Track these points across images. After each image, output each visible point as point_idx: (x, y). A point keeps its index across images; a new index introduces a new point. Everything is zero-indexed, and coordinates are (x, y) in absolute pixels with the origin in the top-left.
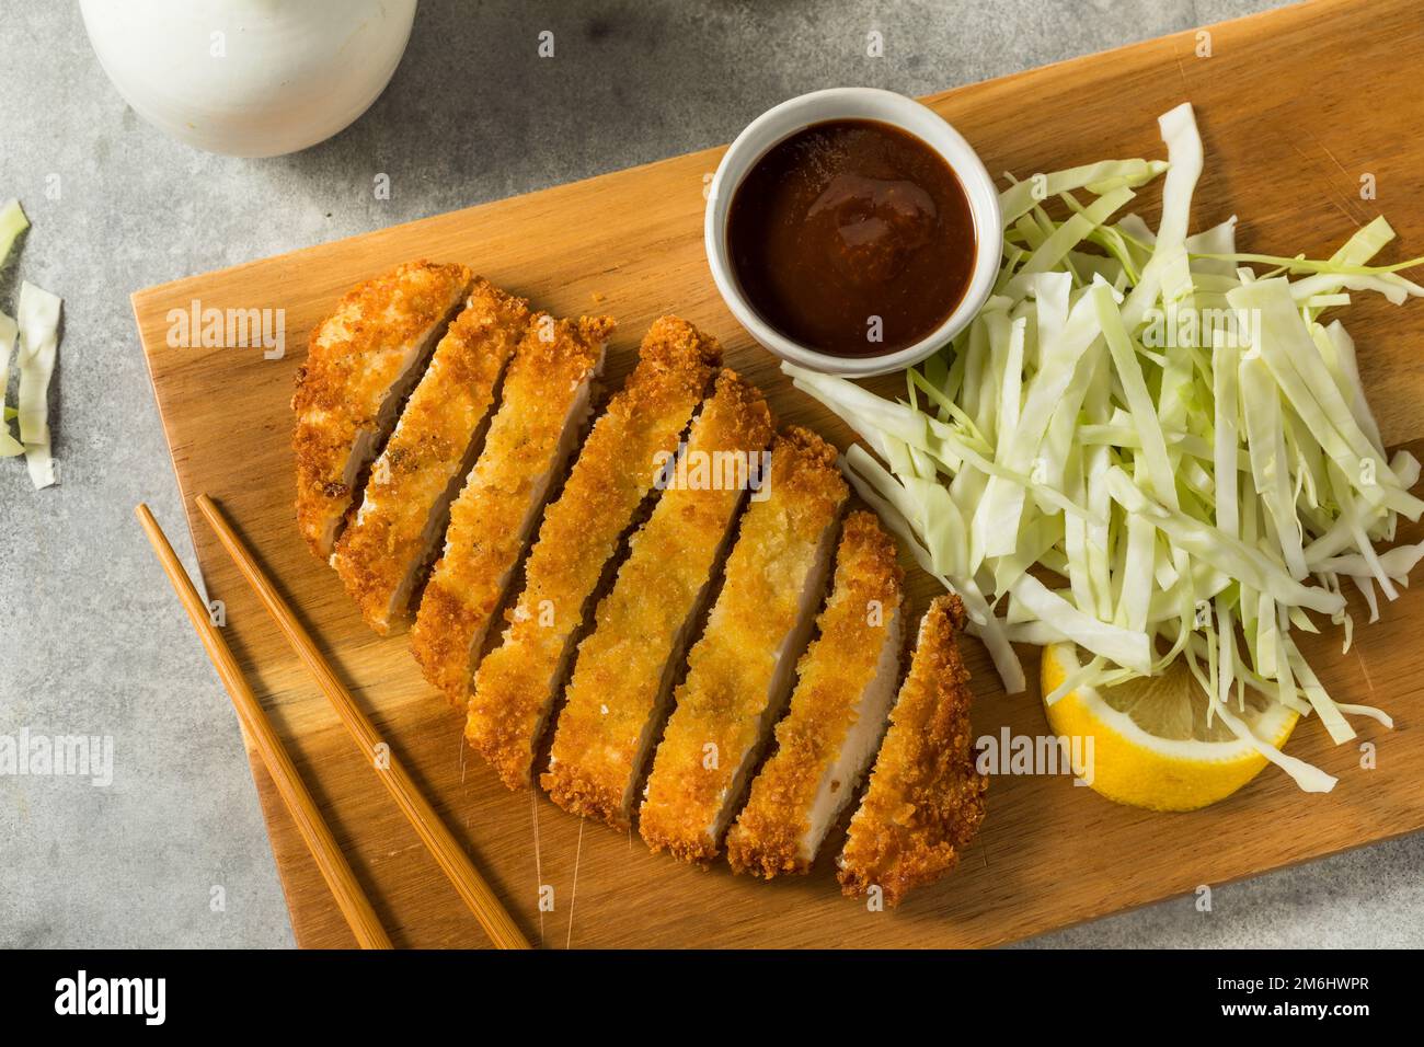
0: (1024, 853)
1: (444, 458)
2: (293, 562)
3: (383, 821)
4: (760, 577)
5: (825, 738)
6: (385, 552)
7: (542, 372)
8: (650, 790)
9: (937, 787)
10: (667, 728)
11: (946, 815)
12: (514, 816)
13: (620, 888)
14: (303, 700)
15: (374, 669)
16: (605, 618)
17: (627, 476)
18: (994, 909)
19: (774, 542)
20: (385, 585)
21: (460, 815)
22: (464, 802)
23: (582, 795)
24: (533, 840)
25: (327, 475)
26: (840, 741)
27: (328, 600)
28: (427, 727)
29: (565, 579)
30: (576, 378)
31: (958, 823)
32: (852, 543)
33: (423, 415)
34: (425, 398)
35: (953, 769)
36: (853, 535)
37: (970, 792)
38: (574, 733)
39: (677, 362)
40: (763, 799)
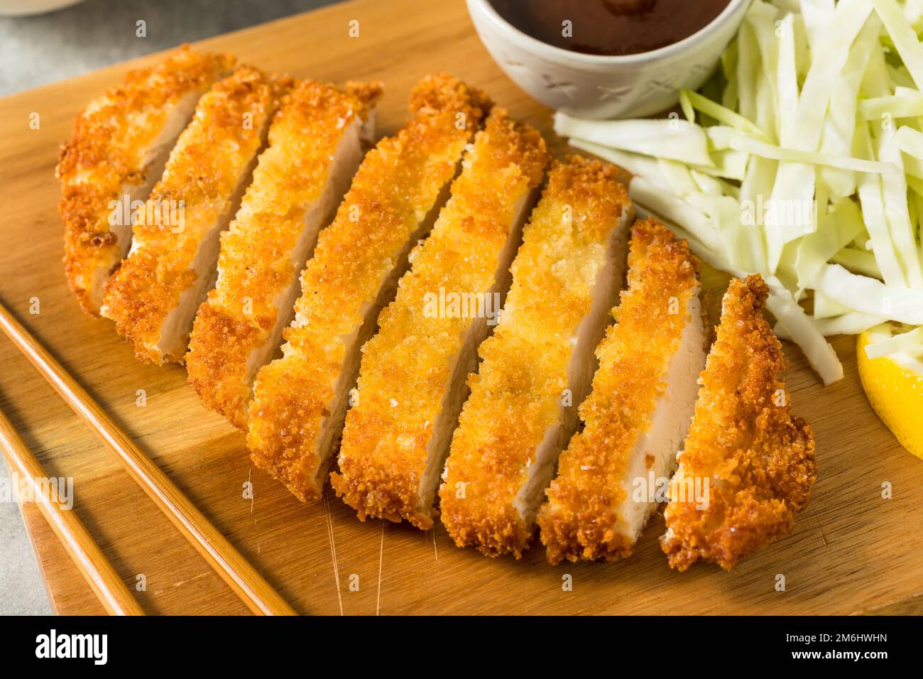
0: (865, 529)
1: (213, 195)
2: (66, 332)
3: (167, 555)
4: (548, 274)
5: (632, 407)
6: (154, 279)
7: (307, 115)
8: (450, 471)
9: (760, 450)
10: (462, 414)
11: (772, 474)
12: (309, 539)
13: (428, 598)
14: (77, 453)
15: (154, 419)
16: (387, 320)
17: (401, 200)
18: (840, 585)
19: (561, 243)
20: (155, 310)
21: (250, 543)
22: (254, 531)
23: (375, 484)
24: (331, 559)
25: (93, 224)
26: (649, 410)
27: (104, 363)
28: (210, 466)
29: (342, 284)
30: (342, 116)
31: (787, 483)
32: (642, 240)
33: (188, 158)
34: (190, 143)
35: (774, 431)
36: (642, 233)
37: (797, 454)
38: (362, 427)
39: (444, 105)
40: (572, 470)
